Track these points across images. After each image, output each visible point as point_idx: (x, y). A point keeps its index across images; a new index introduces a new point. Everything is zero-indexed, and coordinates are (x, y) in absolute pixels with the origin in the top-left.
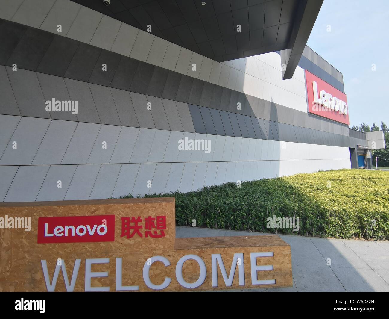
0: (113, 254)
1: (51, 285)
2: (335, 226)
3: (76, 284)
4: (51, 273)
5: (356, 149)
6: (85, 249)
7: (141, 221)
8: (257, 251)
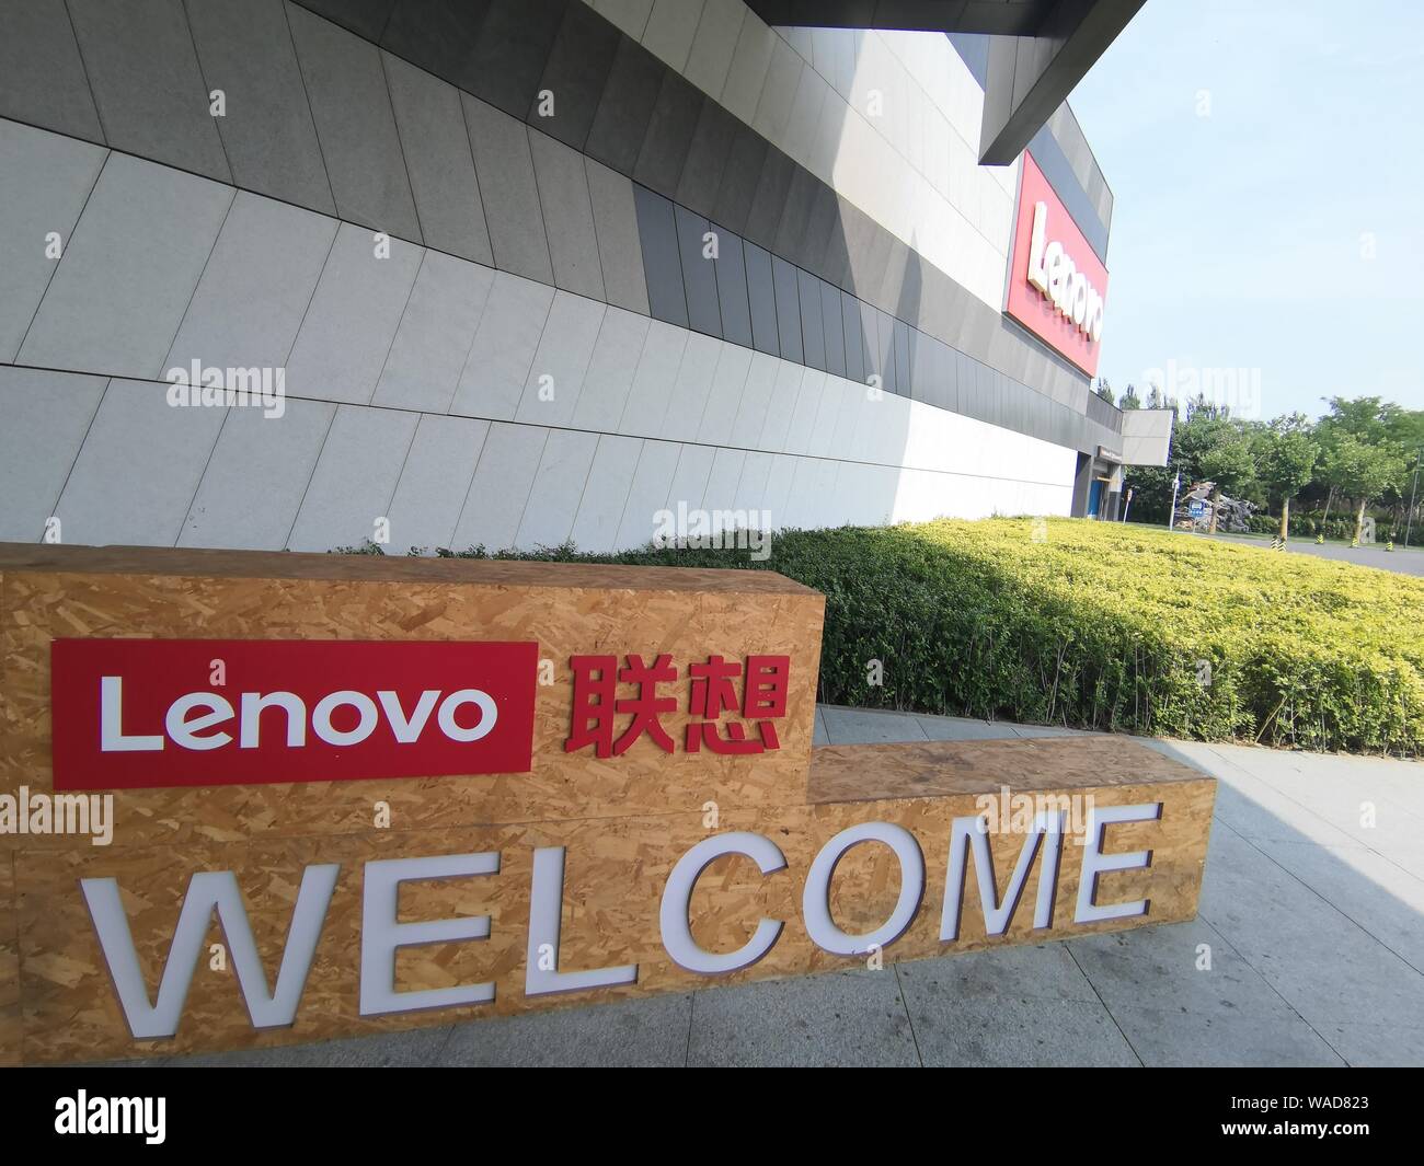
0: (522, 829)
1: (153, 1002)
2: (1182, 698)
3: (308, 987)
4: (153, 944)
5: (1092, 458)
6: (362, 814)
7: (671, 676)
8: (1116, 802)
